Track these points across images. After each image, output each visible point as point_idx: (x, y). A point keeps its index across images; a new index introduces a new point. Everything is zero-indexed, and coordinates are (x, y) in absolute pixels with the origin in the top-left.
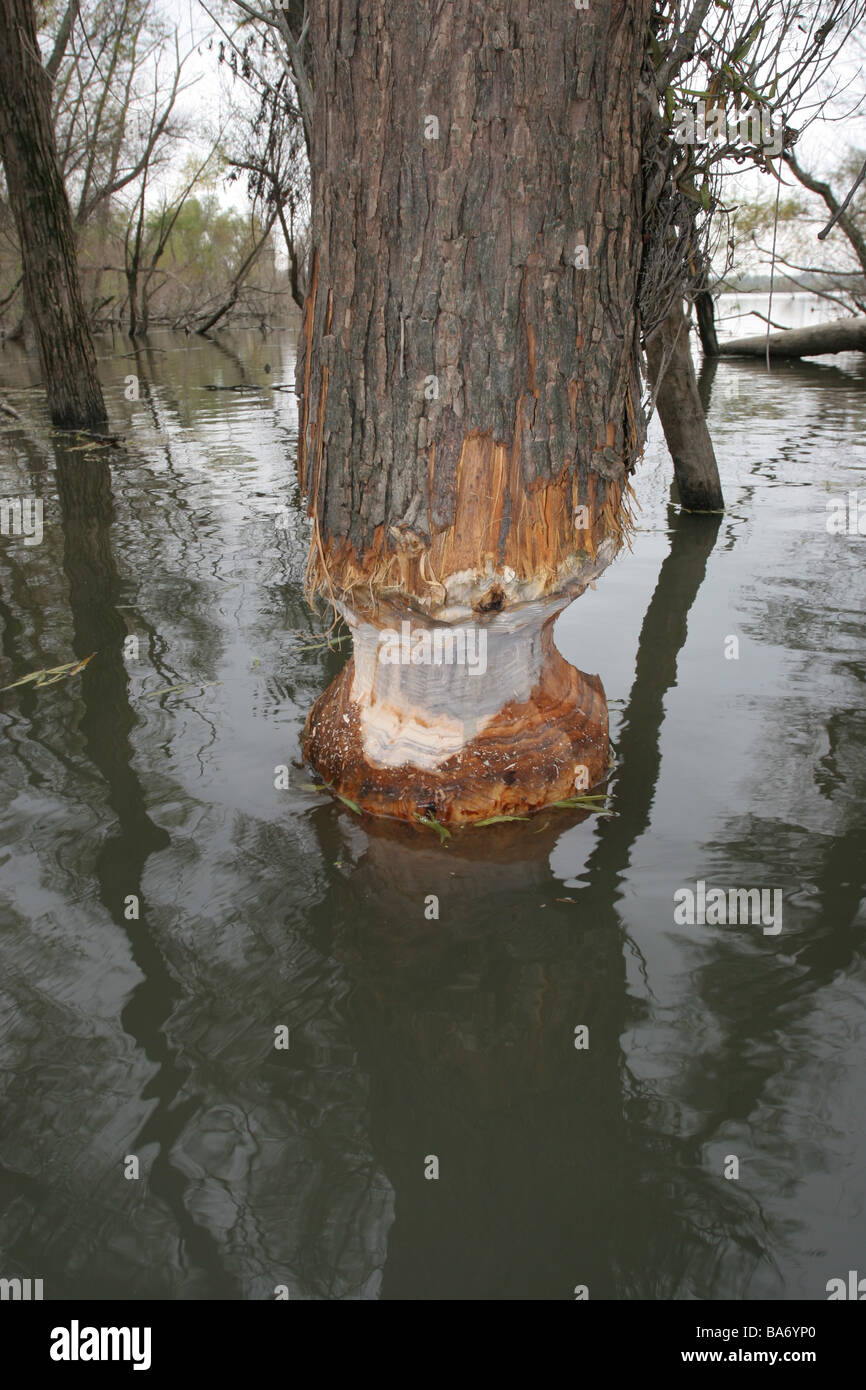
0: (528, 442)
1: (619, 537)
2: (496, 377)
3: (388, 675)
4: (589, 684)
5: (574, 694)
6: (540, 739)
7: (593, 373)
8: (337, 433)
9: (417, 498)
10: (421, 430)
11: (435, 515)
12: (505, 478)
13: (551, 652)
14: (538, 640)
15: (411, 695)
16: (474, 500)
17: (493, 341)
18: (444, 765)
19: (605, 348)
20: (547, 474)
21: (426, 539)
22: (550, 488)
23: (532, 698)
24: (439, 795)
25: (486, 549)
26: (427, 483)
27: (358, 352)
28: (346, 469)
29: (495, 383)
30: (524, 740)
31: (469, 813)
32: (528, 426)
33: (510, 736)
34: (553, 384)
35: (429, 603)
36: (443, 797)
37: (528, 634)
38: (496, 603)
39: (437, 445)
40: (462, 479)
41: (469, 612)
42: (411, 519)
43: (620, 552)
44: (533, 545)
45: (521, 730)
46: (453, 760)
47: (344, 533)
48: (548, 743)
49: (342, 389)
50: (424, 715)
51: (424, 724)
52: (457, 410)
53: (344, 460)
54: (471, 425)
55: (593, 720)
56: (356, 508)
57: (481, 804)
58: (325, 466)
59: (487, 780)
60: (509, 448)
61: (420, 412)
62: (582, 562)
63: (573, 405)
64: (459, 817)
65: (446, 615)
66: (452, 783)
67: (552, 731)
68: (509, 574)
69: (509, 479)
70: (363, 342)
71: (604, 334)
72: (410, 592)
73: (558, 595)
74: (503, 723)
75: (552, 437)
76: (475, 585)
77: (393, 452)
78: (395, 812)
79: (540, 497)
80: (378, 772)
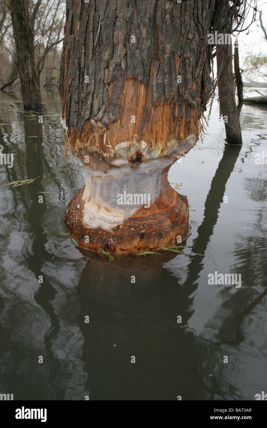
0: (154, 83)
1: (197, 136)
2: (141, 51)
3: (96, 189)
4: (181, 199)
5: (174, 202)
6: (157, 221)
7: (188, 55)
8: (74, 79)
9: (104, 107)
10: (106, 75)
11: (111, 115)
12: (144, 100)
13: (166, 184)
14: (160, 177)
15: (104, 198)
16: (130, 109)
17: (141, 32)
18: (114, 228)
19: (194, 43)
20: (163, 99)
21: (106, 125)
22: (165, 106)
23: (155, 203)
24: (111, 241)
25: (134, 133)
26: (108, 100)
27: (82, 41)
28: (76, 95)
29: (140, 53)
30: (150, 220)
31: (123, 250)
32: (155, 75)
33: (144, 218)
34: (168, 55)
35: (108, 156)
36: (112, 242)
37: (155, 175)
38: (138, 159)
39: (113, 82)
40: (125, 99)
41: (127, 162)
42: (100, 116)
43: (197, 142)
44: (156, 132)
45: (149, 216)
46: (118, 227)
47: (75, 124)
48: (161, 222)
49: (76, 59)
50: (109, 207)
51: (108, 211)
52: (123, 66)
53: (75, 91)
54: (129, 73)
55: (182, 214)
56: (80, 113)
57: (128, 246)
58: (70, 96)
59: (132, 237)
60: (147, 86)
61: (106, 66)
62: (179, 143)
63: (177, 68)
64: (119, 252)
65: (117, 162)
66: (117, 237)
67: (163, 217)
68: (144, 144)
69: (146, 101)
70: (84, 35)
71: (194, 37)
72: (100, 151)
73: (167, 157)
74: (142, 212)
75: (166, 81)
76: (129, 149)
77: (95, 86)
78: (92, 247)
79: (160, 109)
80: (87, 229)
